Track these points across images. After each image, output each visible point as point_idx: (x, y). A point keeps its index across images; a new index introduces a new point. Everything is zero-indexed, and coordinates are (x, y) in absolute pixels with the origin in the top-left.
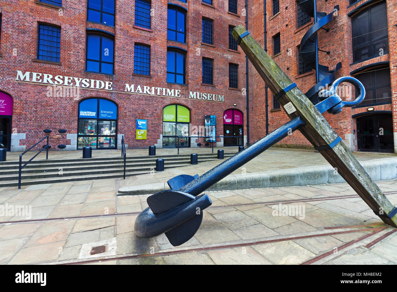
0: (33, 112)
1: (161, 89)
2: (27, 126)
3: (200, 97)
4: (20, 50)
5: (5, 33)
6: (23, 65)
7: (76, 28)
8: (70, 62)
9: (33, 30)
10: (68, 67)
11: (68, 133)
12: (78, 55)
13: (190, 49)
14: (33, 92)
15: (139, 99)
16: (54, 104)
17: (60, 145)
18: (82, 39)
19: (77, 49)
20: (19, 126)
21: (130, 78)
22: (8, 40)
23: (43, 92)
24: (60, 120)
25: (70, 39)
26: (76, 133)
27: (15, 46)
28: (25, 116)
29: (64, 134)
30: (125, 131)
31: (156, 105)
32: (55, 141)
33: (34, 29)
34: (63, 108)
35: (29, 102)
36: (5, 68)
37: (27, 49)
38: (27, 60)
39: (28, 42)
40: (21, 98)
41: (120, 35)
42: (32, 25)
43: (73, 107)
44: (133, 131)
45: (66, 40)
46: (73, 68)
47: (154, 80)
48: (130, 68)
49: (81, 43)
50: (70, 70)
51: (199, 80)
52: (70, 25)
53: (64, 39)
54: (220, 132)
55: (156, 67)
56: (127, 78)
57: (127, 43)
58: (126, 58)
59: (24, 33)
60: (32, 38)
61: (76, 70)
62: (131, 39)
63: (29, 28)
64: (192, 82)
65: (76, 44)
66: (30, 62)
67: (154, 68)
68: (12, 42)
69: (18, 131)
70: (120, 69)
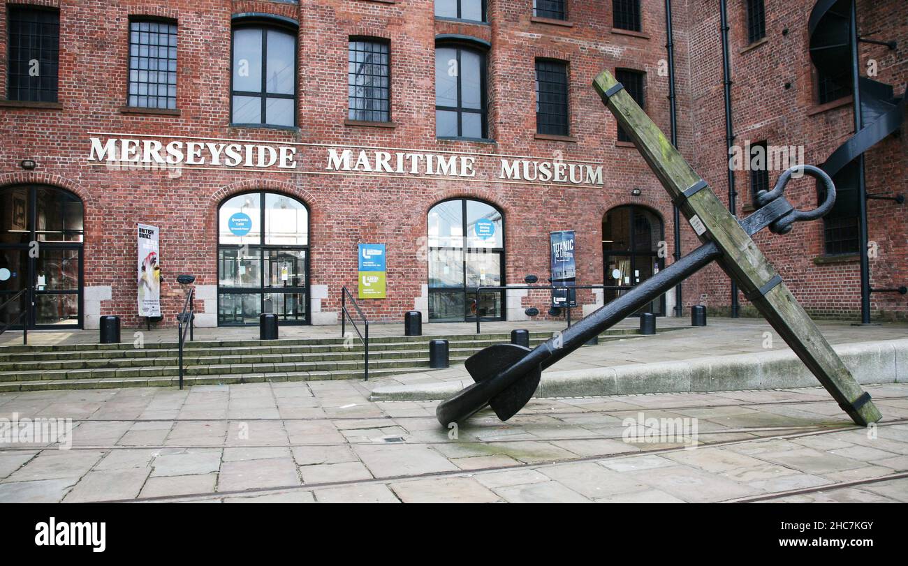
0: (125, 234)
1: (421, 156)
2: (114, 269)
3: (531, 173)
4: (95, 88)
5: (66, 54)
6: (102, 125)
7: (210, 18)
8: (199, 105)
9: (120, 38)
10: (193, 118)
11: (196, 284)
12: (216, 85)
13: (499, 37)
14: (122, 187)
15: (364, 187)
16: (166, 213)
18: (224, 46)
19: (214, 72)
20: (98, 270)
21: (341, 133)
22: (72, 69)
23: (142, 184)
24: (179, 252)
25: (197, 47)
26: (214, 284)
27: (86, 80)
28: (109, 244)
29: (189, 287)
30: (329, 276)
31: (409, 202)
32: (172, 304)
33: (123, 36)
34: (185, 220)
35: (115, 212)
36: (67, 134)
37: (108, 85)
38: (109, 110)
39: (111, 68)
40: (100, 202)
41: (311, 21)
42: (118, 26)
43: (207, 217)
44: (352, 276)
45: (187, 53)
46: (205, 119)
47: (400, 132)
48: (339, 107)
49: (221, 55)
50: (199, 125)
51: (529, 126)
52: (196, 13)
53: (184, 49)
54: (593, 274)
55: (406, 97)
56: (331, 133)
57: (331, 39)
58: (328, 80)
59: (102, 48)
60: (119, 58)
61: (211, 123)
62: (339, 30)
63: (112, 33)
64: (507, 132)
65: (211, 59)
66: (116, 114)
67: (400, 99)
68: (80, 72)
69: (95, 280)
70: (315, 111)
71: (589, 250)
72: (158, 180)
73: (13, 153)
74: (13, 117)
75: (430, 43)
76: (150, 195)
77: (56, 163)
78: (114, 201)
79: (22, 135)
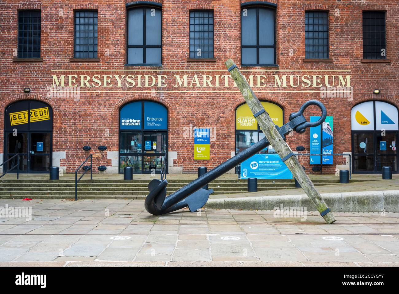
0: (72, 125)
2: (67, 143)
4: (58, 49)
5: (44, 33)
7: (114, 7)
9: (69, 22)
10: (106, 63)
11: (107, 151)
12: (117, 44)
14: (71, 100)
15: (198, 96)
16: (93, 113)
17: (100, 167)
18: (122, 22)
19: (116, 37)
20: (59, 143)
21: (185, 66)
22: (47, 40)
24: (99, 134)
25: (108, 24)
26: (117, 151)
27: (53, 46)
28: (64, 130)
29: (104, 153)
30: (178, 147)
31: (224, 104)
32: (95, 161)
33: (71, 21)
34: (102, 117)
35: (68, 113)
36: (45, 74)
37: (64, 48)
38: (64, 61)
39: (65, 38)
40: (61, 108)
41: (168, 4)
42: (69, 16)
43: (113, 115)
44: (191, 147)
45: (103, 27)
46: (112, 62)
47: (219, 64)
48: (184, 52)
49: (120, 27)
50: (109, 66)
51: (300, 54)
52: (107, 5)
53: (101, 25)
54: (344, 145)
55: (223, 43)
56: (180, 66)
57: (179, 13)
58: (178, 37)
59: (61, 28)
60: (69, 33)
61: (115, 64)
62: (184, 7)
63: (66, 20)
64: (286, 59)
65: (115, 30)
66: (68, 62)
67: (219, 44)
68: (51, 42)
69: (58, 149)
70: (170, 55)
71: (341, 130)
72: (89, 96)
73: (20, 85)
74: (20, 66)
75: (237, 9)
76: (85, 104)
77: (40, 89)
78: (67, 108)
79: (24, 76)
